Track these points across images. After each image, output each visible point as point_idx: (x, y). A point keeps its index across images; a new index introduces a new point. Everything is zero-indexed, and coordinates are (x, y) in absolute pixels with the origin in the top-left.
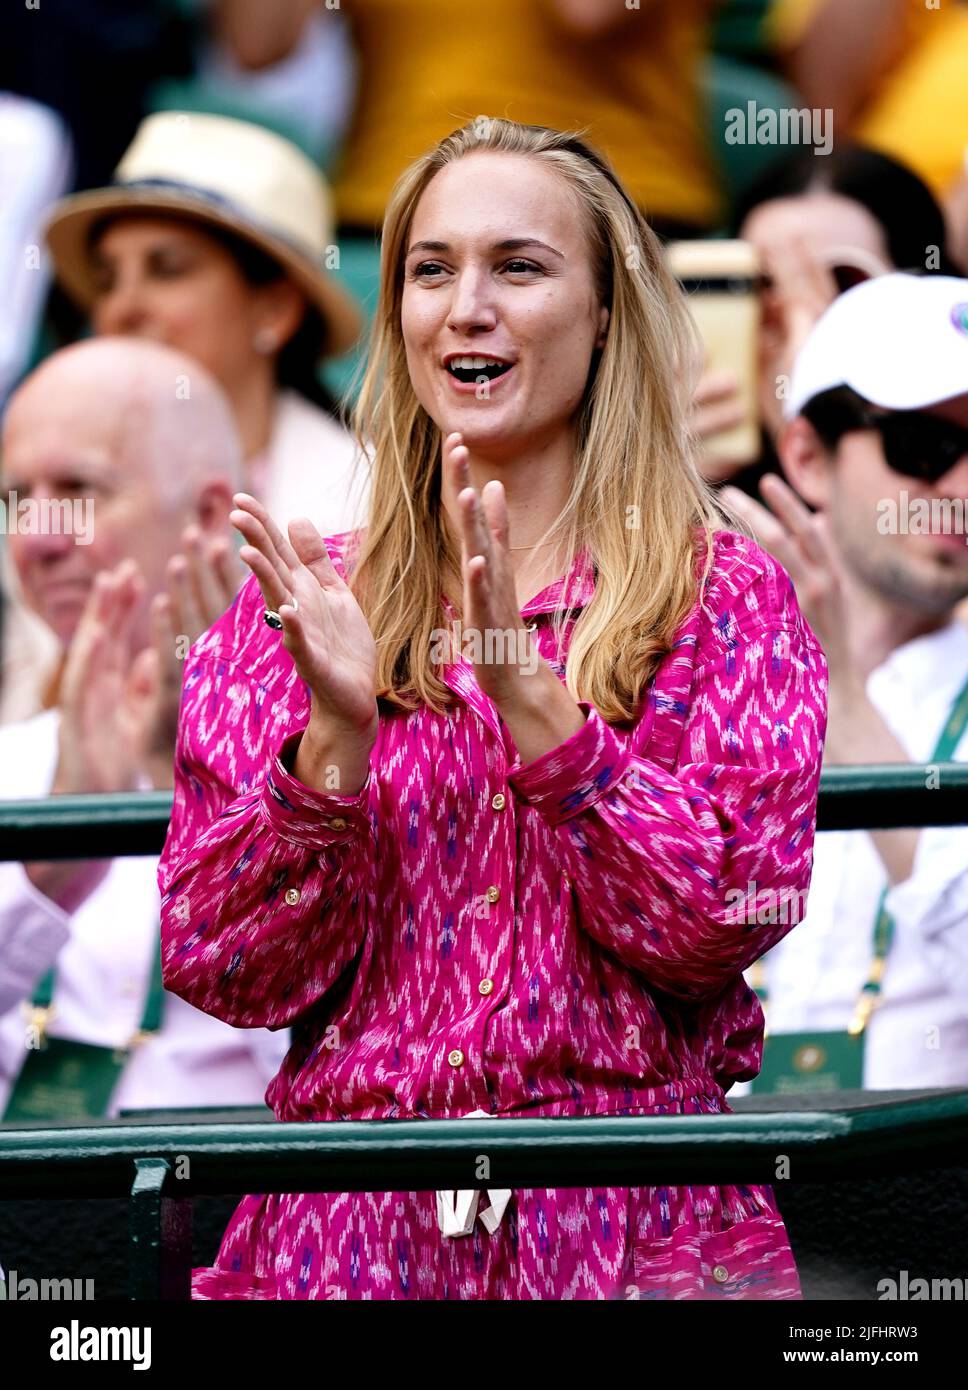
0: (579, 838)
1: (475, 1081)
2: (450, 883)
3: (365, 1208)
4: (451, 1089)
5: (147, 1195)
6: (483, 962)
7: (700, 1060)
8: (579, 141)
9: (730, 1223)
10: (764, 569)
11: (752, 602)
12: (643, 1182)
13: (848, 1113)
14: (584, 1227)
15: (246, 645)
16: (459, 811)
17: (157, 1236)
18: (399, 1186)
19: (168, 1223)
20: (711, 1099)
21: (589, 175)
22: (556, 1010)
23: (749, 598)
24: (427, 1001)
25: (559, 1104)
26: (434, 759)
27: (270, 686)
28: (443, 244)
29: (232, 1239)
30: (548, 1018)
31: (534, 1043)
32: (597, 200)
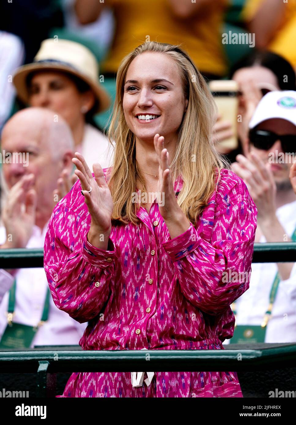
0: (180, 266)
1: (144, 339)
2: (138, 278)
3: (109, 378)
4: (136, 341)
5: (42, 372)
6: (148, 302)
7: (214, 333)
8: (178, 48)
9: (223, 383)
10: (238, 181)
11: (234, 192)
12: (195, 370)
13: (261, 350)
14: (177, 384)
15: (74, 203)
16: (141, 255)
17: (45, 385)
18: (120, 370)
19: (49, 381)
20: (217, 345)
21: (182, 59)
22: (169, 317)
23: (234, 190)
24: (130, 314)
25: (170, 346)
26: (133, 239)
27: (81, 216)
28: (136, 81)
29: (68, 387)
30: (166, 319)
31: (162, 327)
32: (184, 66)
